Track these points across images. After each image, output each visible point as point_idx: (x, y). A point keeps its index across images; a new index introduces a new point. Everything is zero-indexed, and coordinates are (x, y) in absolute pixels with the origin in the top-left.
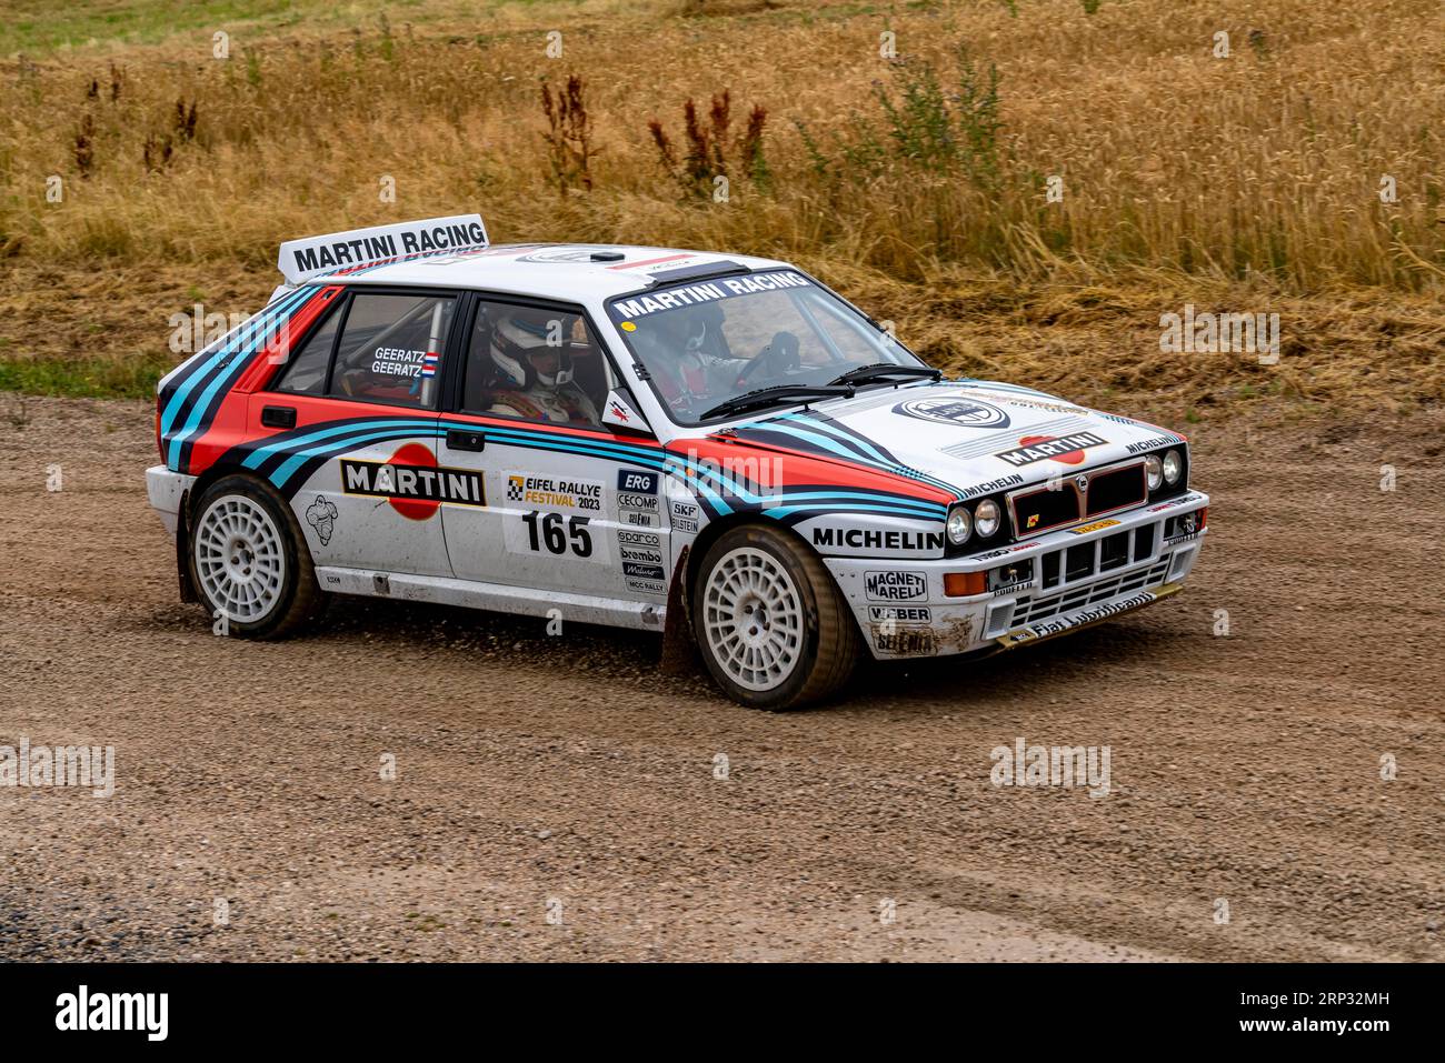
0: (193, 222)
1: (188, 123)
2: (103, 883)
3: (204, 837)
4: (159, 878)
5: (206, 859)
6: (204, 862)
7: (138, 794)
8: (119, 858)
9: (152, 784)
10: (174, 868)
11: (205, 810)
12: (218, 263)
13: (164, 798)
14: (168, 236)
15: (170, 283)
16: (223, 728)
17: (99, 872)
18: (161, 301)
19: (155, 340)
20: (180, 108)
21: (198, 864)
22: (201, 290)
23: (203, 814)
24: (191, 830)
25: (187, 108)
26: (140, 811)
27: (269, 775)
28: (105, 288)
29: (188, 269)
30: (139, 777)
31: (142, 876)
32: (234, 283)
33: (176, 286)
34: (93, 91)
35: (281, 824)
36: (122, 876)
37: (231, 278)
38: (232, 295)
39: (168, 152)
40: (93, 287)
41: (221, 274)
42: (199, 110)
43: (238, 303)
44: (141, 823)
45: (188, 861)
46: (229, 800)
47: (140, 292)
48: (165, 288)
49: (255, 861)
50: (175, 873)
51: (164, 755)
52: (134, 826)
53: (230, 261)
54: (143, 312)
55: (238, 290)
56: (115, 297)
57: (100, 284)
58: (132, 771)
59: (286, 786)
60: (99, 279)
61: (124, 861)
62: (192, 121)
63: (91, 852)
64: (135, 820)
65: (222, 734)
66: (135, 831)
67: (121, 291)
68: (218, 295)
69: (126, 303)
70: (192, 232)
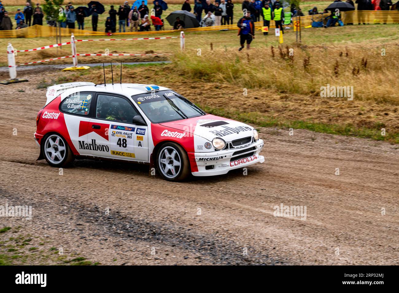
0: (364, 90)
1: (365, 64)
2: (320, 262)
3: (348, 252)
4: (335, 262)
5: (348, 258)
6: (347, 259)
7: (332, 239)
8: (325, 255)
9: (336, 237)
10: (339, 260)
11: (349, 245)
12: (369, 101)
13: (339, 241)
14: (357, 93)
15: (356, 106)
16: (356, 224)
17: (320, 258)
18: (353, 110)
19: (351, 120)
20: (363, 60)
21: (346, 259)
22: (364, 108)
23: (349, 246)
24: (345, 250)
25: (365, 60)
26: (332, 243)
27: (367, 238)
28: (339, 106)
29: (361, 102)
30: (333, 235)
31: (330, 261)
32: (373, 107)
33: (358, 107)
34: (341, 55)
35: (369, 251)
36: (325, 260)
37: (373, 105)
38: (372, 110)
39: (358, 72)
40: (336, 105)
41: (370, 104)
42: (368, 61)
43: (373, 112)
44: (332, 247)
45: (343, 258)
46: (356, 243)
47: (348, 107)
48: (355, 107)
49: (360, 260)
50: (339, 261)
51: (340, 230)
52: (330, 247)
53: (372, 101)
54: (348, 113)
55: (374, 109)
56: (342, 108)
57: (338, 105)
58: (331, 233)
59: (371, 241)
60: (338, 103)
61: (327, 256)
62: (366, 64)
63: (318, 253)
64: (331, 246)
65: (356, 226)
66: (330, 249)
67: (343, 107)
68: (368, 110)
69: (344, 110)
70: (363, 93)
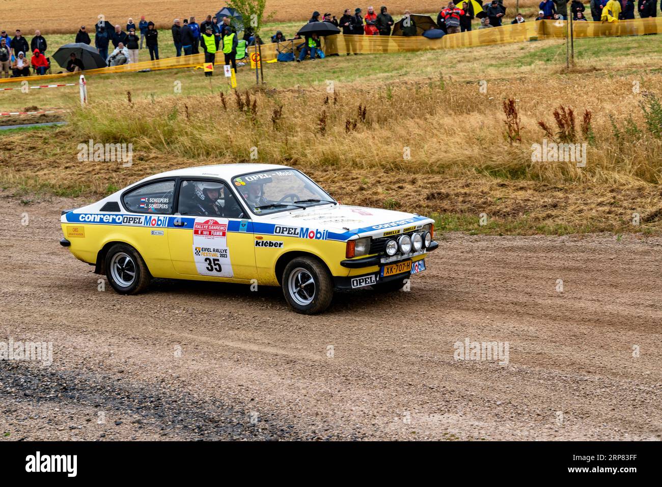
0: (365, 153)
1: (363, 113)
2: (324, 415)
3: (363, 398)
4: (346, 414)
5: (364, 407)
6: (363, 408)
7: (338, 380)
8: (330, 405)
9: (344, 376)
10: (352, 410)
11: (364, 387)
12: (374, 169)
13: (348, 382)
14: (354, 158)
15: (355, 177)
16: (372, 355)
17: (322, 410)
18: (351, 184)
19: (349, 199)
20: (360, 108)
21: (361, 409)
22: (367, 180)
23: (364, 389)
24: (358, 395)
25: (363, 108)
26: (339, 387)
27: (390, 374)
28: (329, 178)
29: (362, 171)
30: (339, 373)
31: (339, 413)
32: (380, 177)
33: (357, 178)
34: (326, 102)
35: (394, 394)
36: (331, 413)
37: (379, 175)
38: (379, 182)
39: (355, 126)
40: (325, 178)
41: (375, 174)
42: (367, 109)
43: (381, 185)
44: (339, 391)
45: (357, 407)
46: (374, 384)
47: (343, 180)
48: (353, 179)
49: (384, 409)
50: (352, 412)
51: (348, 365)
52: (336, 393)
53: (378, 169)
54: (344, 188)
55: (381, 180)
56: (333, 182)
57: (327, 177)
58: (336, 370)
59: (396, 379)
60: (327, 175)
61: (332, 406)
62: (364, 113)
63: (319, 402)
64: (337, 390)
65: (371, 357)
66: (336, 395)
67: (336, 179)
68: (373, 182)
69: (338, 184)
70: (364, 157)
